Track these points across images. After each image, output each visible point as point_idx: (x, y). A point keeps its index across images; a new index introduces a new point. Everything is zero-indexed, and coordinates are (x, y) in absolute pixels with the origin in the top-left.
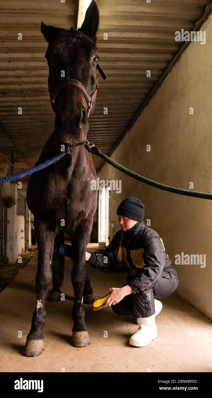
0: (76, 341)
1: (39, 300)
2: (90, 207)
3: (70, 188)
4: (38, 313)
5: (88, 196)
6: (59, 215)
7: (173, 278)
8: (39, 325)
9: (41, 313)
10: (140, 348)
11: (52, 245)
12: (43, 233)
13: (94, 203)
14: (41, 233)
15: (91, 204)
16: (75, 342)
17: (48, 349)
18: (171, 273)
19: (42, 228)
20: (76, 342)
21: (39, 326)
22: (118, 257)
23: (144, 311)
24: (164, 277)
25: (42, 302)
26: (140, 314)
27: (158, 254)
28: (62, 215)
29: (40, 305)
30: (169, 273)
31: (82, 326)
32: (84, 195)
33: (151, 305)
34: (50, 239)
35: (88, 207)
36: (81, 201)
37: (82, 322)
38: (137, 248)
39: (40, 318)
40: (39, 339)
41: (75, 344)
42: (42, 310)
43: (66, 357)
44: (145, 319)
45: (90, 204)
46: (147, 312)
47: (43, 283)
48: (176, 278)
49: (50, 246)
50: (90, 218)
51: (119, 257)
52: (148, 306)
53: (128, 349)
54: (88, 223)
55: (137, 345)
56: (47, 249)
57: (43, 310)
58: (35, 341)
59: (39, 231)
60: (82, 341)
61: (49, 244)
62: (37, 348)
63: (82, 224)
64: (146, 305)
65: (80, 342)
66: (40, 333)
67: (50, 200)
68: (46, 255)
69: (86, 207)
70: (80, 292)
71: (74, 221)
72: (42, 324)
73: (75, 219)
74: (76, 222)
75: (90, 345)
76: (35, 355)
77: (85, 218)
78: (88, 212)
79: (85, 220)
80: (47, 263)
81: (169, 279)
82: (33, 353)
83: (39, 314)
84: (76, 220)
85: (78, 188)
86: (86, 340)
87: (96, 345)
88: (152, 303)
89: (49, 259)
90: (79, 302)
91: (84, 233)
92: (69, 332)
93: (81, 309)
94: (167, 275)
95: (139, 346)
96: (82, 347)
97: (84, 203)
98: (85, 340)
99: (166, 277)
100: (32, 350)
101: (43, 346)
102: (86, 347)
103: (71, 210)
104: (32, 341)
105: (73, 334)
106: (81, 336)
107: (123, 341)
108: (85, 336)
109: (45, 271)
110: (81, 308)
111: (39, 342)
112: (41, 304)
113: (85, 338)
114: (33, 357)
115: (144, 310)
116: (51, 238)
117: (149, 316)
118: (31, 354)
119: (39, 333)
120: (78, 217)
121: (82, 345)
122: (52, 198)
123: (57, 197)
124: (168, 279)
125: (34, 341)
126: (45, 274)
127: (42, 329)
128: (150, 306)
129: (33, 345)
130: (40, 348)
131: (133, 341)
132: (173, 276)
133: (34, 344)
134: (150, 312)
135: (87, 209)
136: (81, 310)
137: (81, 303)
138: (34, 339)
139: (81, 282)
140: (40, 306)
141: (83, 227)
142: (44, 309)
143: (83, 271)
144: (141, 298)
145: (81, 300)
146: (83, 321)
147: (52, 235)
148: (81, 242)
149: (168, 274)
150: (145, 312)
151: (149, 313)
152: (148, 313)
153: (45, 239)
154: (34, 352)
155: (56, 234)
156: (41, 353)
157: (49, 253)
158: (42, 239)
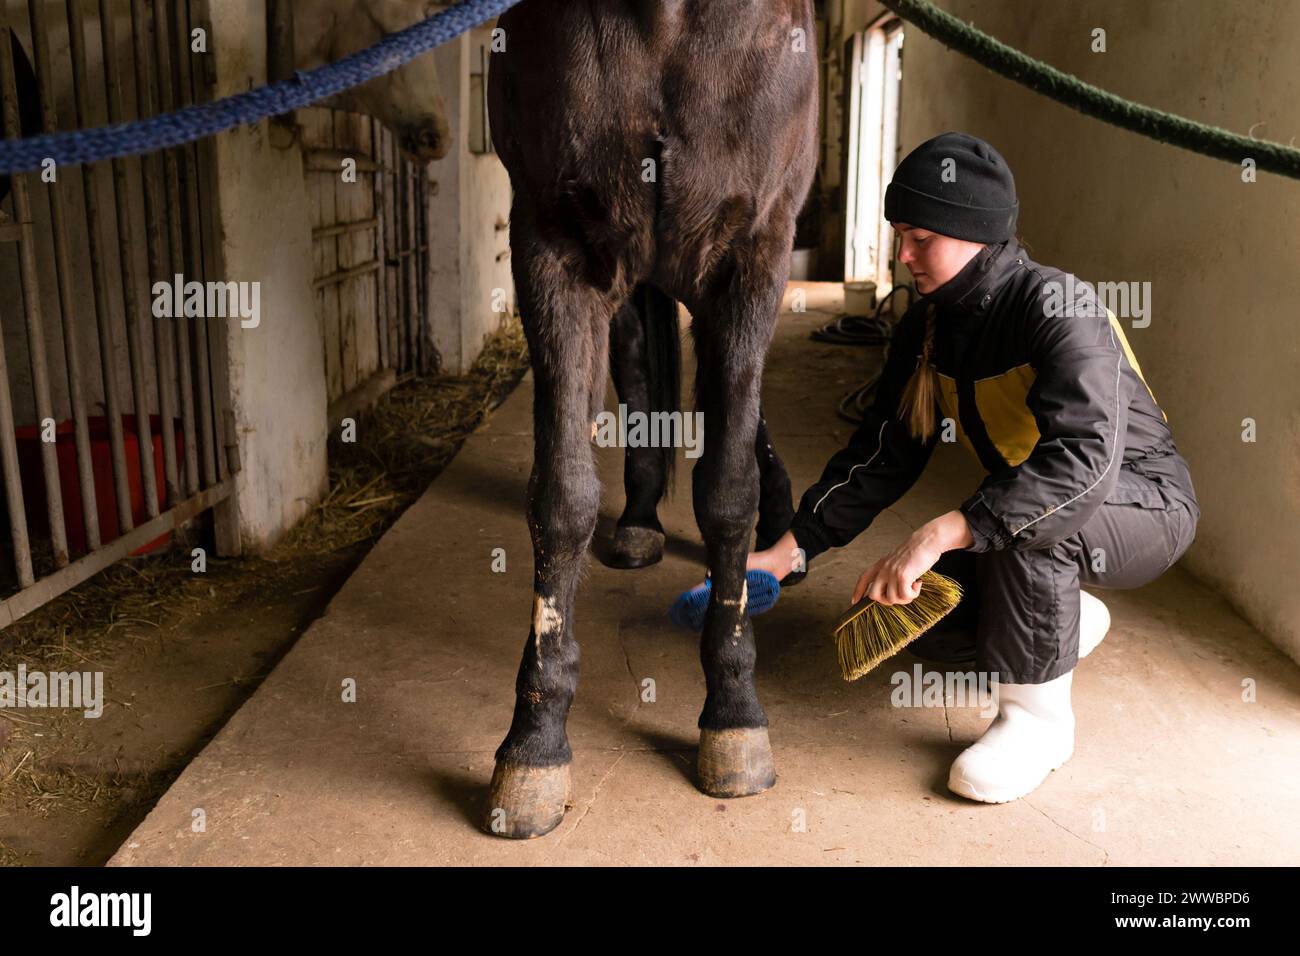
0: (714, 770)
1: (546, 596)
2: (776, 175)
3: (676, 84)
4: (542, 653)
5: (763, 125)
6: (623, 214)
7: (1175, 505)
8: (550, 705)
9: (557, 651)
10: (994, 807)
11: (597, 350)
12: (550, 297)
13: (796, 155)
14: (543, 297)
15: (782, 164)
16: (710, 773)
17: (591, 802)
18: (1164, 480)
19: (549, 273)
20: (714, 777)
21: (547, 710)
22: (913, 420)
23: (1030, 656)
24: (1138, 505)
25: (557, 607)
26: (1011, 666)
27: (1097, 387)
28: (640, 216)
29: (550, 619)
30: (1158, 481)
31: (743, 704)
32: (743, 121)
33: (1062, 636)
34: (588, 324)
35: (765, 178)
36: (731, 152)
37: (744, 686)
38: (999, 368)
39: (554, 674)
40: (548, 764)
41: (712, 781)
42: (560, 639)
43: (669, 845)
44: (1028, 689)
45: (777, 161)
46: (1038, 663)
47: (559, 525)
48: (1186, 500)
49: (589, 355)
50: (781, 226)
51: (918, 419)
52: (1049, 641)
53: (942, 810)
54: (766, 252)
55: (979, 797)
56: (574, 369)
57: (566, 641)
58: (533, 772)
59: (535, 288)
60: (739, 771)
61: (583, 345)
62: (540, 801)
63: (739, 253)
64: (1043, 633)
65: (731, 777)
66: (553, 739)
67: (575, 142)
68: (568, 399)
69: (757, 179)
70: (735, 559)
71: (698, 245)
72: (564, 702)
73: (703, 235)
74: (709, 248)
75: (775, 786)
76: (530, 832)
77: (753, 231)
78: (770, 201)
79: (755, 237)
80: (576, 433)
81: (1157, 512)
82: (524, 823)
83: (545, 656)
84: (707, 239)
85: (714, 85)
86: (759, 765)
87: (802, 788)
88: (1069, 627)
89: (585, 417)
90: (727, 602)
91: (749, 298)
92: (685, 724)
93: (738, 634)
94: (1149, 494)
95: (987, 801)
96: (739, 796)
97: (742, 160)
98: (753, 765)
99: (1147, 502)
100: (519, 811)
101: (568, 788)
102: (756, 797)
103: (683, 194)
104: (519, 773)
105: (703, 737)
106: (736, 750)
107: (924, 768)
108: (752, 751)
109: (567, 469)
110: (738, 628)
111: (551, 778)
112: (555, 614)
113: (755, 756)
114: (524, 842)
115: (1030, 652)
116: (593, 319)
117: (1048, 678)
118: (516, 827)
119: (548, 739)
120: (714, 225)
121: (742, 788)
122: (585, 134)
123: (611, 129)
124: (1152, 509)
125: (528, 771)
126: (567, 482)
127: (564, 719)
128: (1058, 640)
129: (525, 787)
130: (555, 800)
131: (966, 778)
132: (1172, 493)
133: (526, 783)
134: (1053, 663)
135: (763, 186)
136: (737, 639)
137: (739, 606)
138: (528, 763)
139: (738, 518)
140: (553, 624)
141: (745, 272)
142: (570, 634)
143: (746, 471)
144: (1023, 605)
145: (738, 597)
146: (747, 688)
147: (597, 302)
148: (734, 338)
149: (1154, 486)
150: (1032, 663)
151: (1047, 667)
152: (1044, 667)
153: (560, 327)
154: (526, 819)
155: (614, 298)
156: (559, 821)
157: (585, 390)
158: (550, 324)
